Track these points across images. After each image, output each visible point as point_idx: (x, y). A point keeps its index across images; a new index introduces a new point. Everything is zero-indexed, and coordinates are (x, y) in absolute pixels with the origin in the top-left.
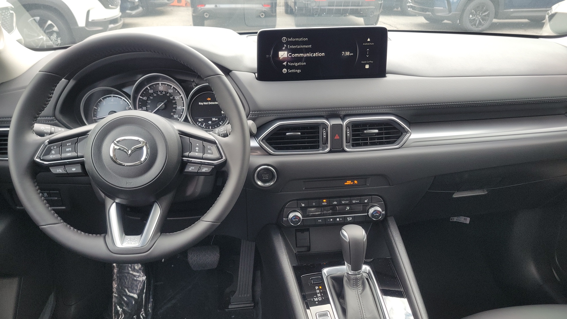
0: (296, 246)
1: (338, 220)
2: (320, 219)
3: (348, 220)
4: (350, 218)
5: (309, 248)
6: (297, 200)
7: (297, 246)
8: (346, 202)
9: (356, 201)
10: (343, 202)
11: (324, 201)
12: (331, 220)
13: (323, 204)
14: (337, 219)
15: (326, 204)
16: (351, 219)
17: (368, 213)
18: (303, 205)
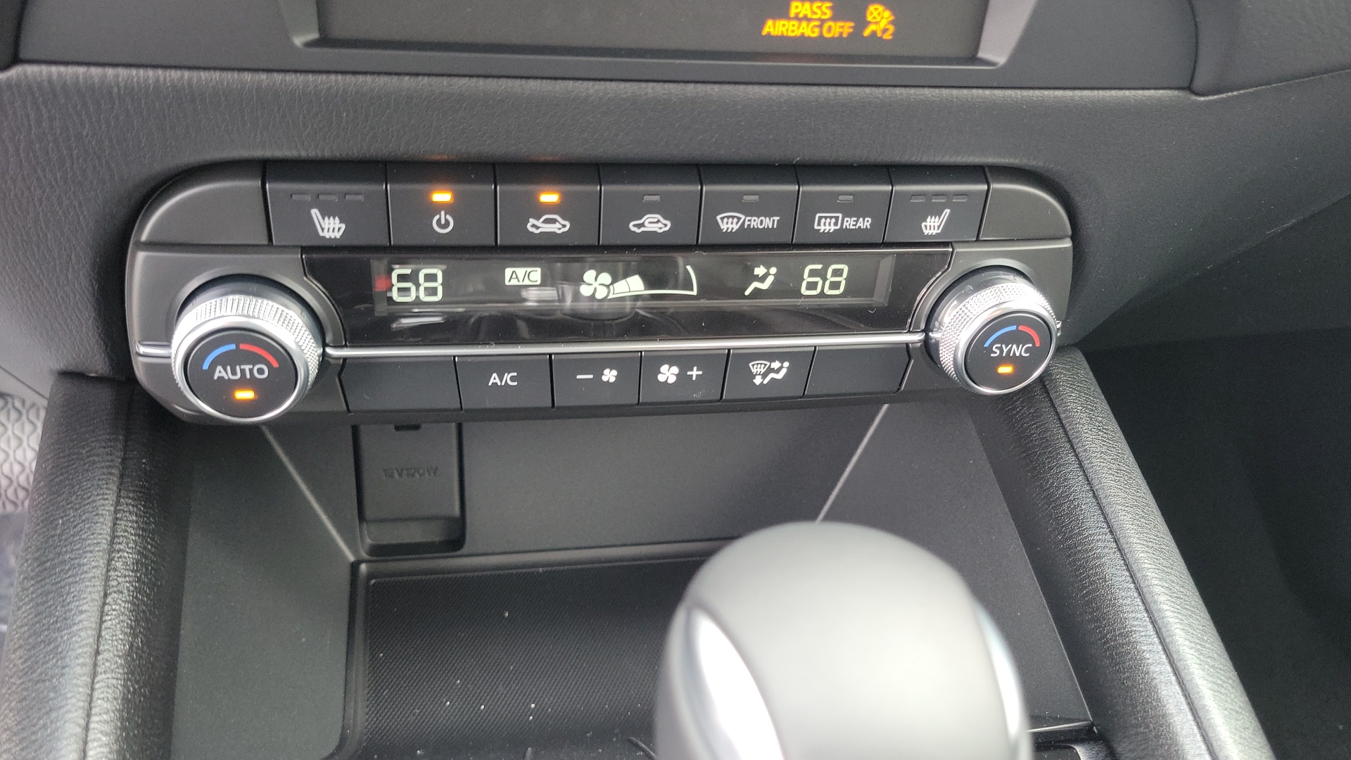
0: (361, 516)
1: (672, 380)
2: (501, 365)
3: (758, 381)
4: (776, 365)
5: (455, 539)
6: (267, 169)
7: (369, 513)
8: (755, 222)
9: (850, 223)
10: (729, 223)
11: (549, 197)
12: (610, 375)
13: (538, 226)
14: (664, 368)
15: (560, 226)
16: (780, 376)
17: (927, 330)
18: (331, 228)
